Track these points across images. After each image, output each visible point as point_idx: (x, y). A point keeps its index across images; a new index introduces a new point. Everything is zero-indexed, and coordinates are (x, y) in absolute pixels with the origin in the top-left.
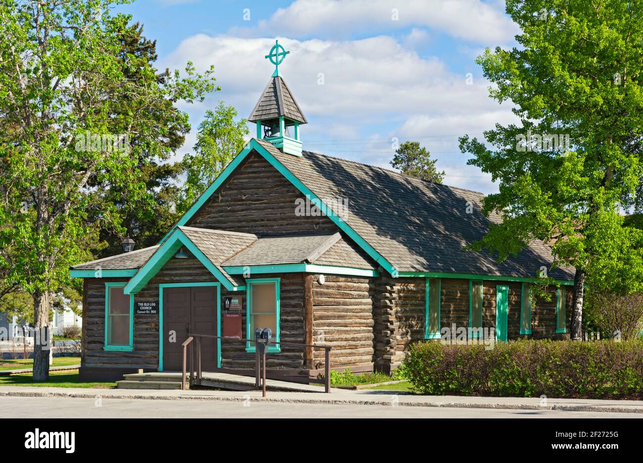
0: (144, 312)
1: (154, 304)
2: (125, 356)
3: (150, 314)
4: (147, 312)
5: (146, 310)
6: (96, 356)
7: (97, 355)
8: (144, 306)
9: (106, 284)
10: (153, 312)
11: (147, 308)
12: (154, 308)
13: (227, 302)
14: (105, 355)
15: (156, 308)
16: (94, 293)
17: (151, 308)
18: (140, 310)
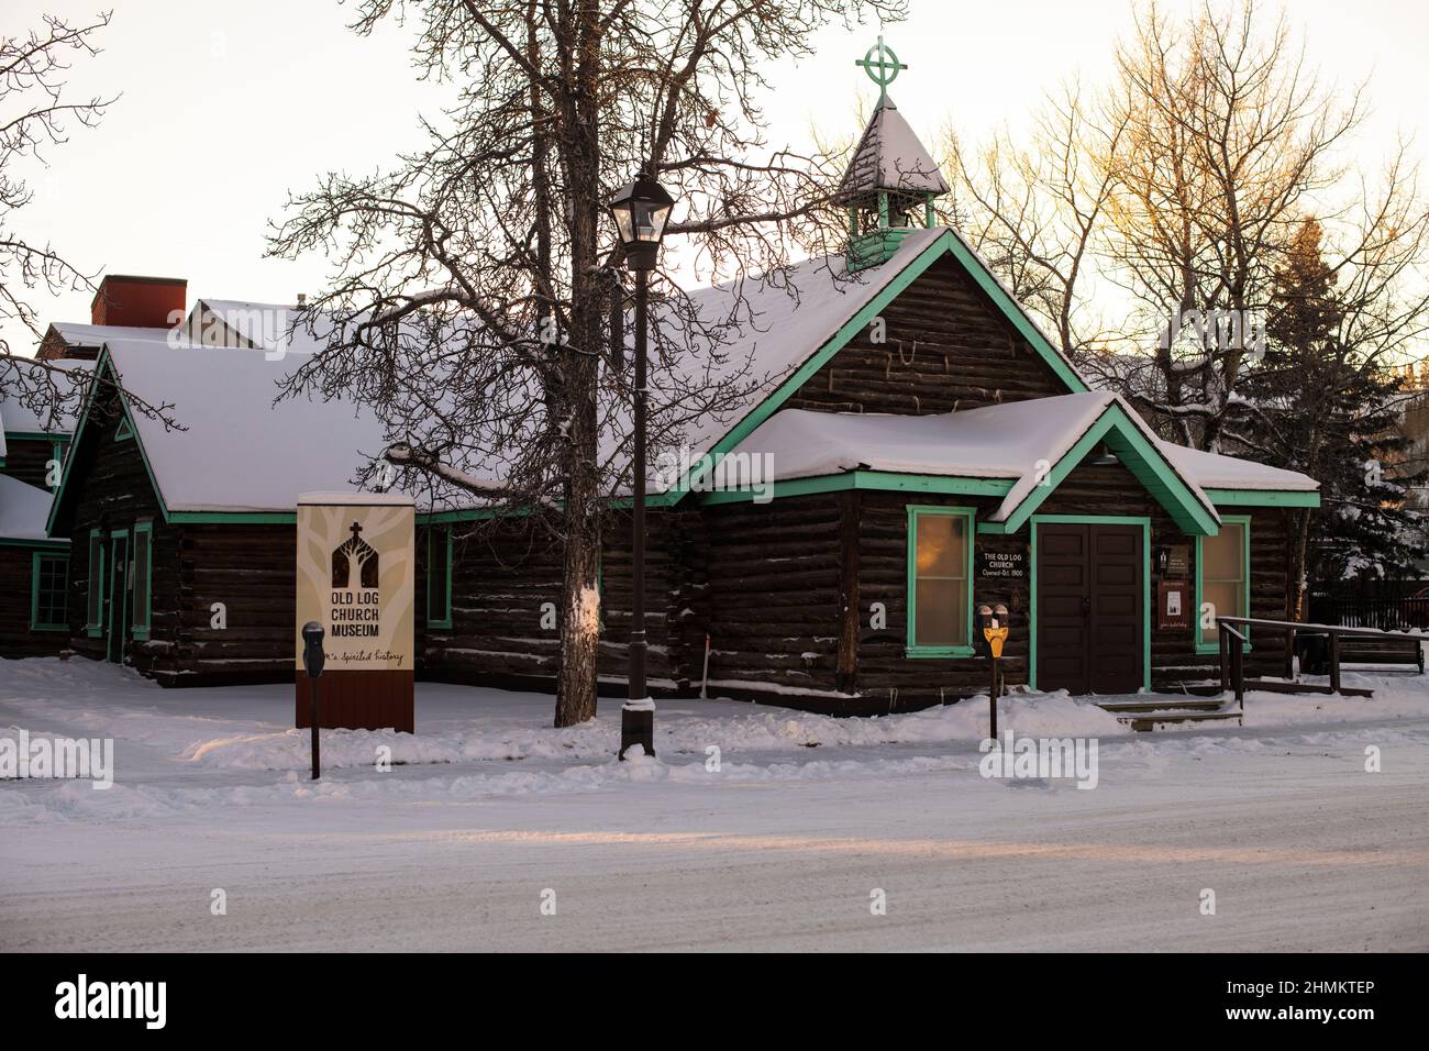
0: (999, 573)
1: (1018, 558)
2: (956, 669)
3: (1011, 577)
4: (1005, 573)
5: (1002, 569)
6: (885, 671)
7: (890, 667)
8: (997, 560)
9: (909, 507)
10: (1015, 573)
11: (1004, 565)
12: (1017, 565)
13: (1163, 558)
14: (907, 668)
15: (1024, 565)
16: (876, 527)
17: (1011, 565)
18: (990, 570)
